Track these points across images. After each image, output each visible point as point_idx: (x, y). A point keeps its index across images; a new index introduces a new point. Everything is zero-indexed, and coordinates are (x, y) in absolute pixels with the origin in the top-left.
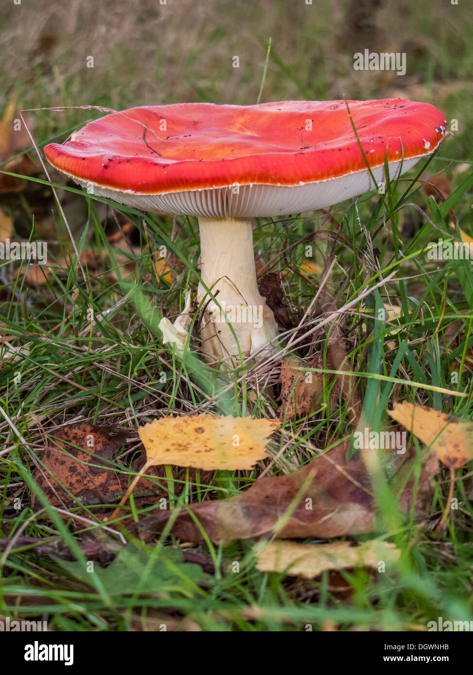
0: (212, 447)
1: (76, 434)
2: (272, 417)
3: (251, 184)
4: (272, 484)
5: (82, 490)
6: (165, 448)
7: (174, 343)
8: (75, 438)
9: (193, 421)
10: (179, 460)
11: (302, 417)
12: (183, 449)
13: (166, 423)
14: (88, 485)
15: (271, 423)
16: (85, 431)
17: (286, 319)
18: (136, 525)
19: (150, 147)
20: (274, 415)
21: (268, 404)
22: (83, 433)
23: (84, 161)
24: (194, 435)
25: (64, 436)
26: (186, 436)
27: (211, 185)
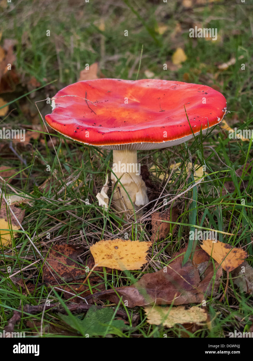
0: (123, 256)
1: (61, 247)
2: (147, 240)
3: (142, 143)
4: (150, 277)
5: (64, 273)
6: (102, 258)
7: (104, 205)
8: (60, 249)
9: (113, 242)
10: (109, 264)
11: (161, 241)
12: (110, 258)
13: (101, 244)
14: (67, 270)
15: (147, 244)
16: (65, 246)
17: (150, 184)
18: (92, 295)
19: (90, 108)
20: (148, 239)
21: (145, 234)
22: (64, 247)
23: (64, 127)
24: (114, 250)
25: (56, 248)
26: (110, 251)
27: (124, 143)
